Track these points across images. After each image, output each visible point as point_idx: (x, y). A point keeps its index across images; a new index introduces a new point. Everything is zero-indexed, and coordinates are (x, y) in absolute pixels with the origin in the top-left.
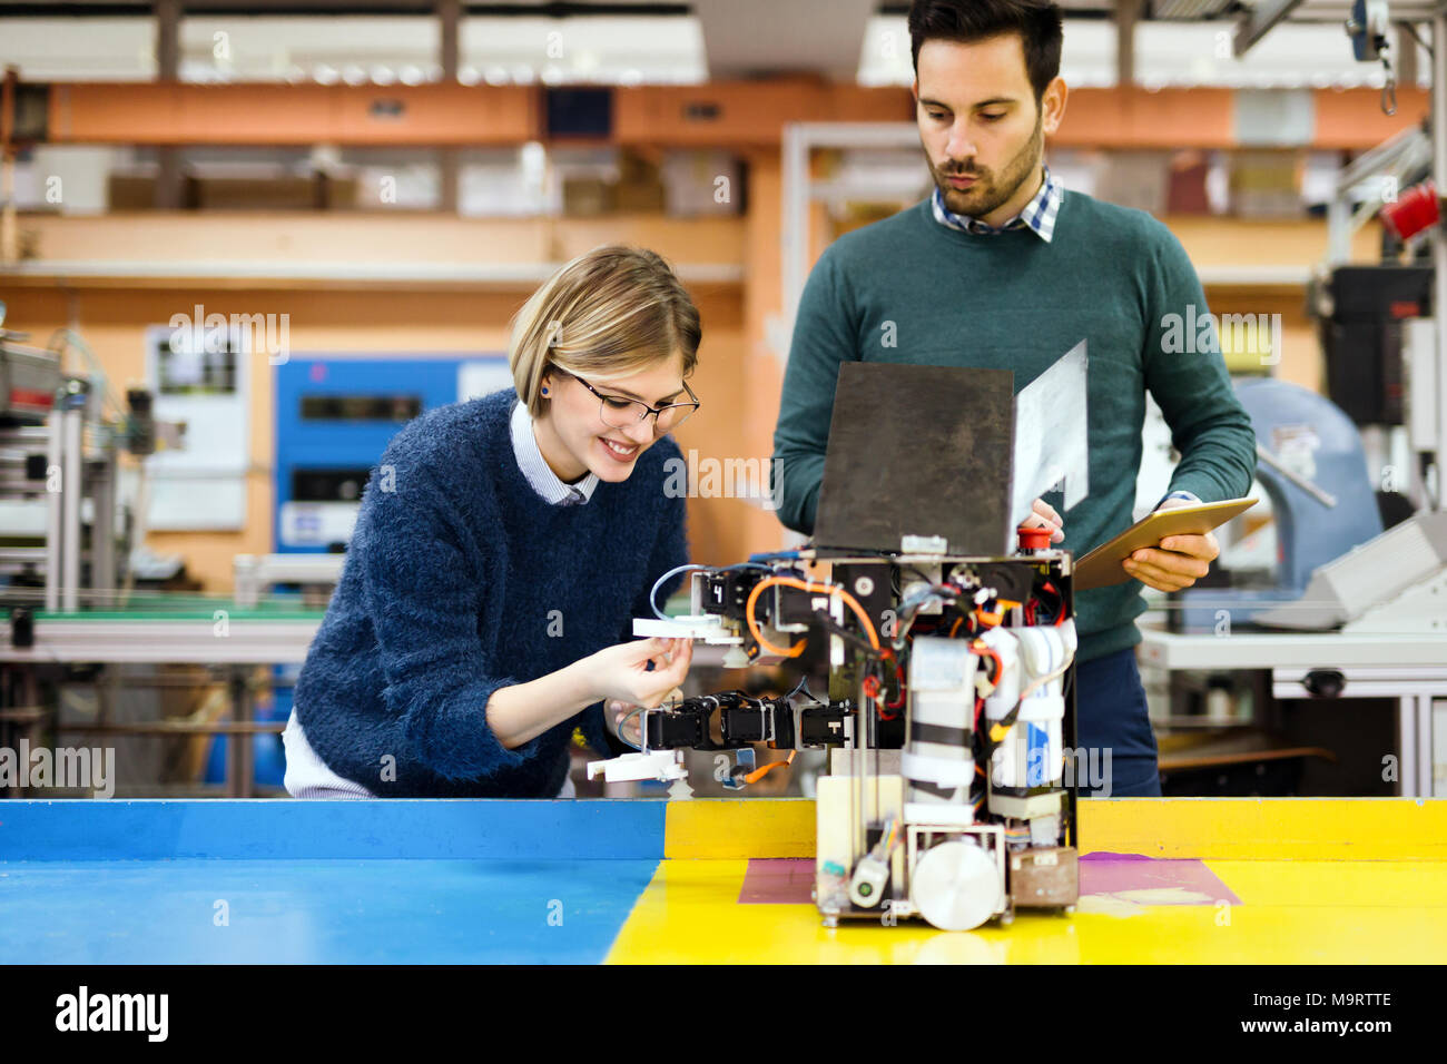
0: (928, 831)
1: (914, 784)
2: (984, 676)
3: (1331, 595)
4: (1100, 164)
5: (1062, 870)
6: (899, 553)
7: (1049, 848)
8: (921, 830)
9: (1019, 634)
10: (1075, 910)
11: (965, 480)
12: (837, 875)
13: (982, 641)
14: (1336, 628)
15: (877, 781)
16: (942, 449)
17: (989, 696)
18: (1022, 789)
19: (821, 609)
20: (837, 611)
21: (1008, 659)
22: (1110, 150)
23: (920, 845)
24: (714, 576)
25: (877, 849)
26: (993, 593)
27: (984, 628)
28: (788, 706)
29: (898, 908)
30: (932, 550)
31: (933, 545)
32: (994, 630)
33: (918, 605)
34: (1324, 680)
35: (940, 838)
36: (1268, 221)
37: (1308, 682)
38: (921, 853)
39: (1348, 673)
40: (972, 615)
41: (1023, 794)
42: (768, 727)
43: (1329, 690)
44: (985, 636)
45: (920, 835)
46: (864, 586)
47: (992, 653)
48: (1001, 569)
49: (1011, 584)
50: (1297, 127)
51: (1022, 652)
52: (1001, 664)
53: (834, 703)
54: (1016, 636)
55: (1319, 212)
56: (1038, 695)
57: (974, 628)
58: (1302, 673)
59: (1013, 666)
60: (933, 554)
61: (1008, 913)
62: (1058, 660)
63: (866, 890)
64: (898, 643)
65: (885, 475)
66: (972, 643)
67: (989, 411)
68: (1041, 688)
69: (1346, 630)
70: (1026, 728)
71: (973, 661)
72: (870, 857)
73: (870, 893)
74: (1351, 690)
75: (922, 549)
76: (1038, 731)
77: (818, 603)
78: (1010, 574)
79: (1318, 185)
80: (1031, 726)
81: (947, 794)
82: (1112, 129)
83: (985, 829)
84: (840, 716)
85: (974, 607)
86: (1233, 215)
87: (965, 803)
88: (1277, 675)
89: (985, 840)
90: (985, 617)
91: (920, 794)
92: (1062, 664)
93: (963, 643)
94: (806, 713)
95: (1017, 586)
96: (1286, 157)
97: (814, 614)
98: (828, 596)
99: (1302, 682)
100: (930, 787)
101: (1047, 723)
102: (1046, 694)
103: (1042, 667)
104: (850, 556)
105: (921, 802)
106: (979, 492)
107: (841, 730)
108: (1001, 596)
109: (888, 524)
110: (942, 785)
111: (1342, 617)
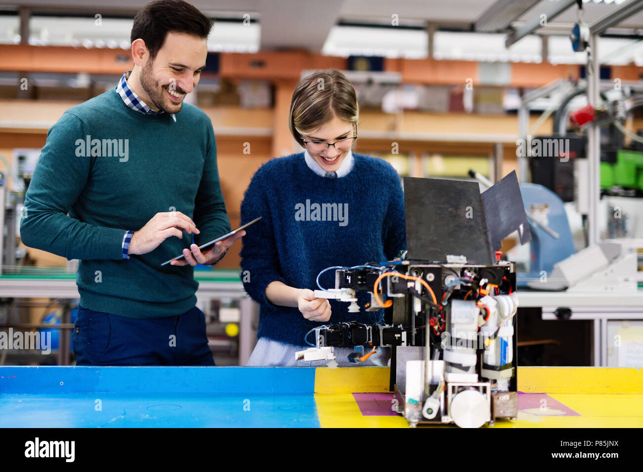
0: (456, 385)
1: (452, 364)
2: (481, 317)
3: (562, 275)
4: (420, 90)
5: (511, 402)
6: (446, 263)
7: (505, 392)
8: (454, 385)
9: (497, 299)
10: (516, 419)
11: (468, 230)
12: (415, 404)
13: (481, 302)
14: (565, 289)
15: (432, 363)
16: (455, 216)
17: (482, 326)
18: (497, 367)
19: (411, 287)
20: (418, 288)
21: (492, 310)
22: (427, 85)
23: (453, 392)
24: (346, 271)
25: (435, 393)
26: (486, 281)
27: (482, 296)
28: (378, 326)
29: (444, 419)
30: (460, 262)
31: (461, 260)
32: (485, 297)
33: (454, 286)
34: (563, 313)
35: (463, 389)
36: (490, 115)
37: (557, 313)
38: (454, 395)
39: (573, 309)
40: (478, 291)
41: (498, 369)
42: (369, 336)
43: (566, 316)
44: (482, 299)
45: (453, 387)
46: (430, 277)
47: (486, 307)
48: (490, 270)
49: (494, 277)
50: (504, 77)
51: (499, 306)
52: (489, 313)
53: (396, 326)
54: (496, 300)
55: (513, 113)
56: (505, 326)
57: (477, 296)
58: (554, 309)
59: (495, 313)
60: (460, 264)
61: (492, 421)
62: (512, 310)
63: (430, 411)
64: (445, 302)
65: (433, 228)
66: (477, 302)
67: (472, 200)
68: (505, 323)
69: (568, 290)
70: (500, 340)
71: (477, 310)
72: (432, 397)
73: (432, 413)
74: (574, 317)
75: (456, 261)
76: (505, 341)
77: (410, 285)
78: (493, 272)
79: (511, 101)
80: (502, 339)
81: (466, 369)
82: (428, 76)
83: (482, 385)
84: (400, 332)
85: (479, 287)
86: (475, 112)
87: (473, 373)
88: (544, 310)
89: (481, 389)
90: (483, 291)
91: (454, 369)
92: (513, 312)
93: (473, 303)
94: (385, 330)
95: (497, 278)
96: (498, 90)
97: (409, 289)
98: (414, 281)
99: (554, 313)
100: (459, 366)
101: (508, 338)
102: (507, 325)
103: (506, 314)
104: (424, 264)
105: (454, 373)
106: (475, 236)
107: (400, 338)
108: (490, 282)
109: (439, 250)
110: (464, 365)
111: (566, 285)
